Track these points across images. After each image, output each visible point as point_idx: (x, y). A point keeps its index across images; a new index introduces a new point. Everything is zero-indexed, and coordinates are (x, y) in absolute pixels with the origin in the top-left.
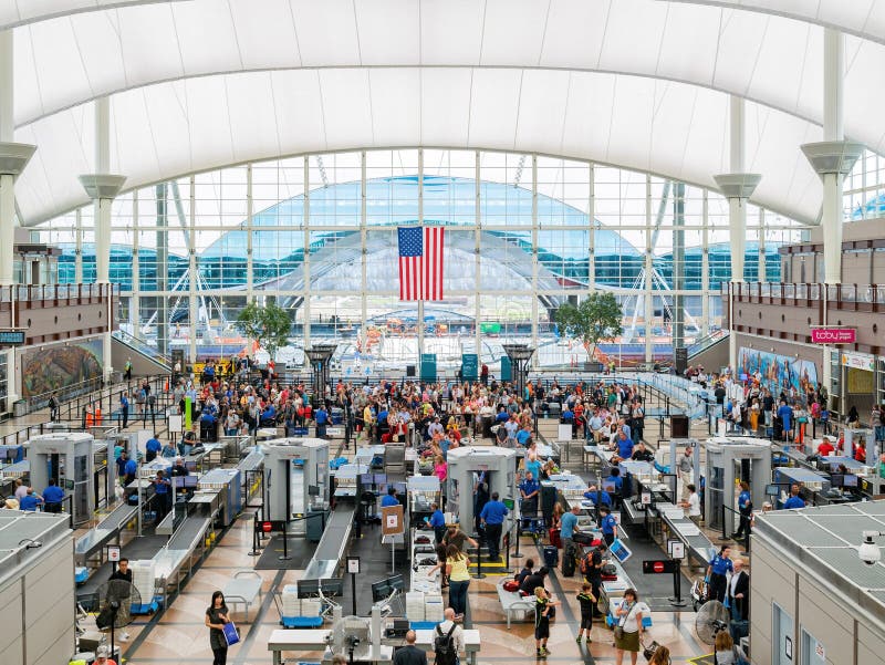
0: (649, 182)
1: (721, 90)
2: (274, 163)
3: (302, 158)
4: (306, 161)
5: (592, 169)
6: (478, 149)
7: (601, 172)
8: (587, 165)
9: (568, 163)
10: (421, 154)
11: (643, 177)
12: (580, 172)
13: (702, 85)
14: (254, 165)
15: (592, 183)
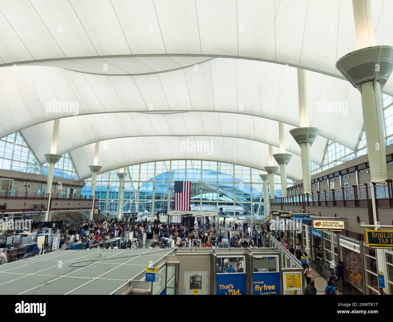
0: (251, 170)
1: (257, 141)
2: (147, 164)
3: (154, 163)
4: (155, 163)
5: (234, 166)
6: (202, 160)
7: (236, 166)
8: (233, 165)
9: (227, 164)
10: (186, 161)
11: (249, 168)
12: (230, 166)
13: (252, 140)
14: (141, 164)
15: (234, 170)
